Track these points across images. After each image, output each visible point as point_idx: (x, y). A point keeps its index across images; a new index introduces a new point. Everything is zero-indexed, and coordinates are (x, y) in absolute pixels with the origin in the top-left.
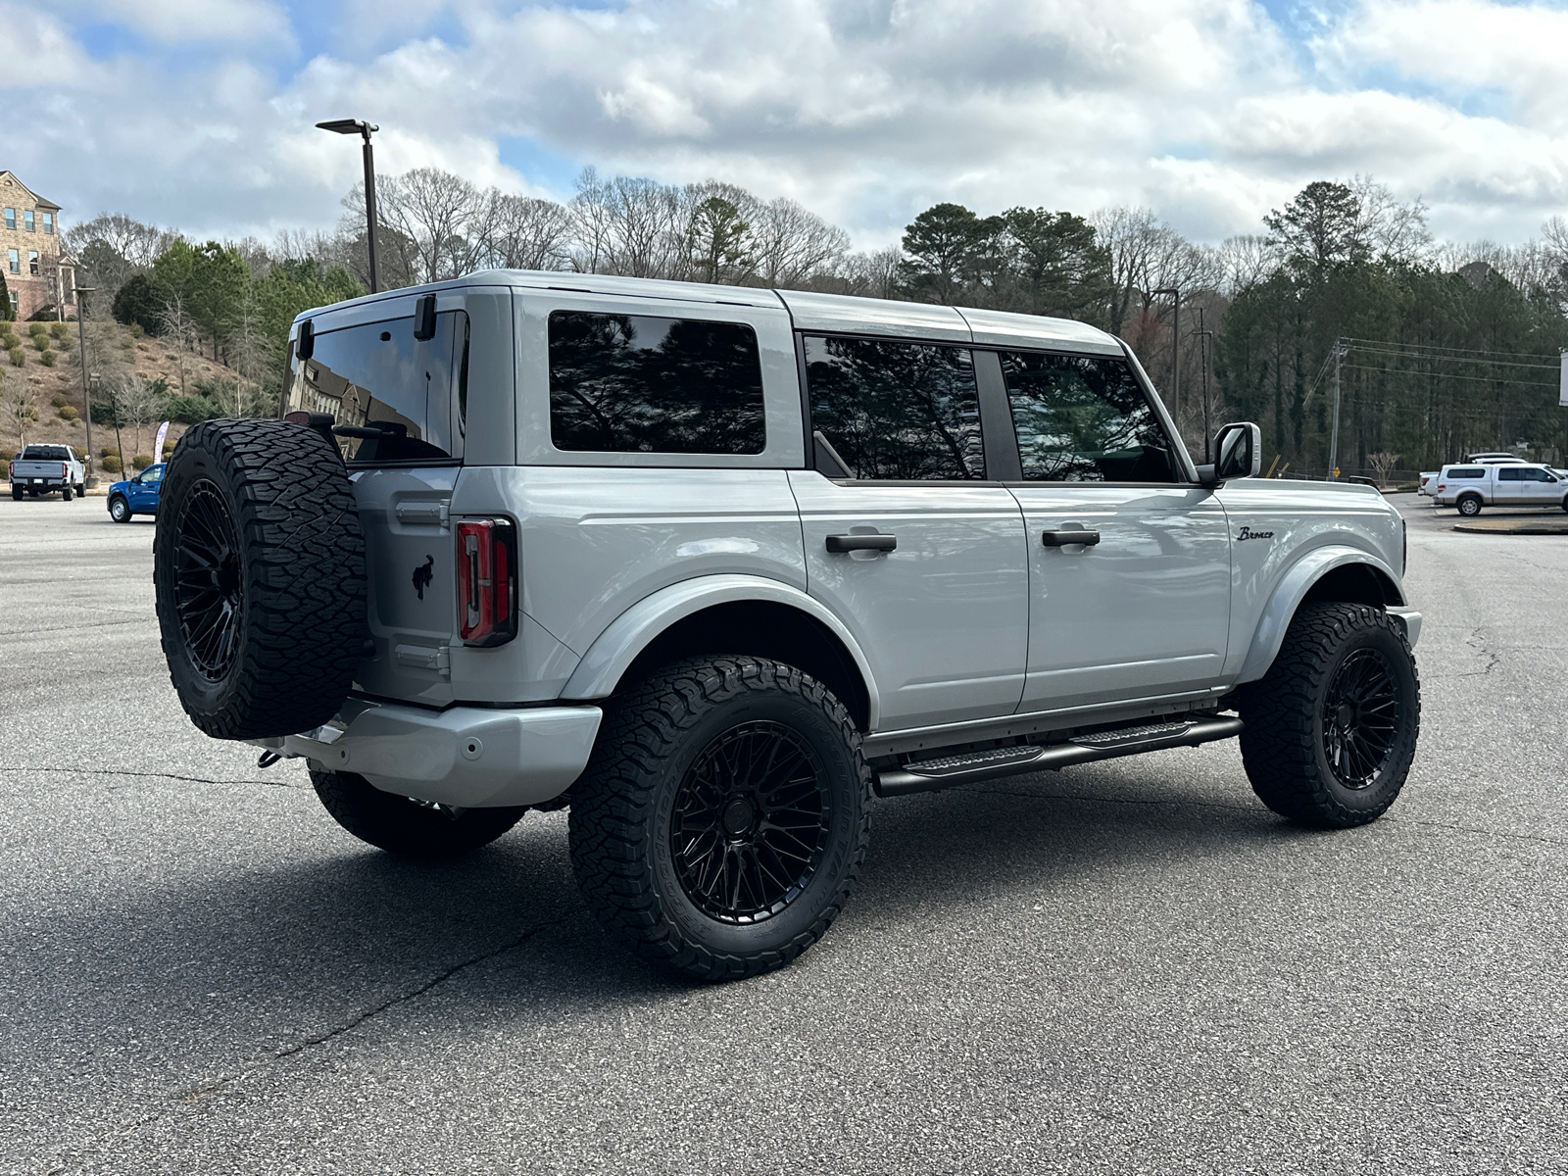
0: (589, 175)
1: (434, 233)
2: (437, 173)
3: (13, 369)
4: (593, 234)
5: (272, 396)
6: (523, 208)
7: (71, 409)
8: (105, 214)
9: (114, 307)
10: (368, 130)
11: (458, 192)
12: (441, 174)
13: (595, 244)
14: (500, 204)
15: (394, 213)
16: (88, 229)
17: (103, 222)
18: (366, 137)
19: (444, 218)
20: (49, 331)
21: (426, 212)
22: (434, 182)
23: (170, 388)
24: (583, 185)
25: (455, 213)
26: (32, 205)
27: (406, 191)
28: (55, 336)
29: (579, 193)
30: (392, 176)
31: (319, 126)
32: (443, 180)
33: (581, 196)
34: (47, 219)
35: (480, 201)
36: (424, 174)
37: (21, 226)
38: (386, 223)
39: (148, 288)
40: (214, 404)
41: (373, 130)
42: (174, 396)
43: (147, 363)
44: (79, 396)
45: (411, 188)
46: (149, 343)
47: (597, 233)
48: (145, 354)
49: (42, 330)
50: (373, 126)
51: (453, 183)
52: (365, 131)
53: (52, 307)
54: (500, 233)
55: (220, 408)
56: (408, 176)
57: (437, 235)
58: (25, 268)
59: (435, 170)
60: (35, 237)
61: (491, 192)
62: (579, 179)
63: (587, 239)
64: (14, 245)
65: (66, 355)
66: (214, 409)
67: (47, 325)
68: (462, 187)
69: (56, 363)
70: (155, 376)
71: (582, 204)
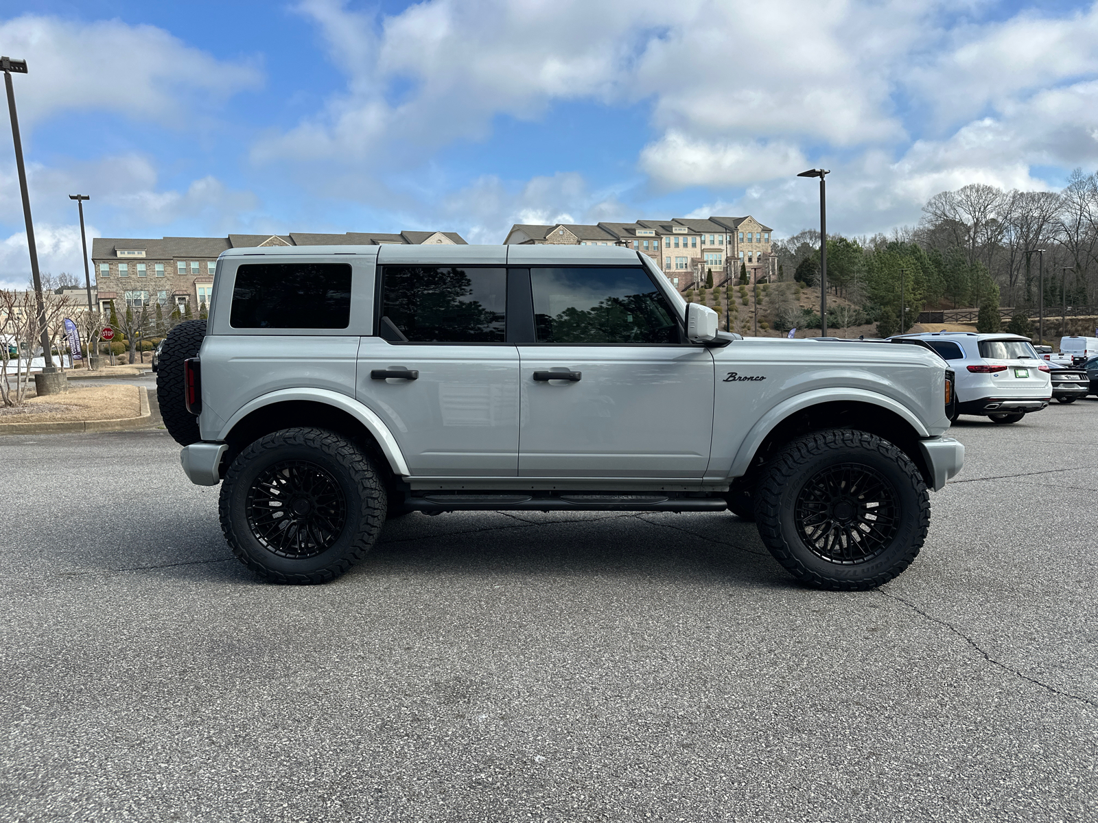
0: (1077, 173)
1: (975, 219)
2: (979, 186)
3: (743, 306)
4: (1078, 207)
5: (866, 313)
6: (1032, 198)
7: (766, 324)
8: (804, 230)
9: (795, 275)
10: (823, 173)
11: (991, 195)
12: (982, 186)
13: (1079, 213)
14: (1018, 197)
15: (952, 211)
16: (797, 238)
17: (803, 234)
18: (822, 178)
19: (982, 210)
20: (762, 288)
21: (971, 208)
22: (977, 191)
23: (815, 312)
24: (1073, 180)
25: (989, 206)
26: (760, 230)
27: (960, 198)
28: (764, 290)
29: (1069, 185)
30: (952, 191)
31: (799, 175)
32: (983, 190)
33: (1071, 186)
34: (766, 236)
35: (1005, 198)
36: (971, 187)
37: (754, 240)
38: (947, 217)
39: (810, 264)
40: (835, 318)
41: (826, 173)
42: (816, 315)
43: (806, 300)
44: (770, 318)
45: (963, 196)
46: (808, 291)
47: (1081, 207)
48: (806, 296)
49: (759, 288)
50: (826, 171)
51: (989, 190)
52: (821, 174)
53: (765, 277)
54: (1016, 214)
55: (837, 321)
56: (962, 190)
57: (977, 219)
58: (755, 260)
59: (978, 185)
60: (760, 245)
61: (1013, 192)
62: (1070, 177)
63: (1073, 211)
64: (750, 250)
65: (767, 299)
66: (834, 321)
67: (761, 286)
68: (994, 192)
69: (763, 303)
70: (807, 306)
71: (1071, 191)
